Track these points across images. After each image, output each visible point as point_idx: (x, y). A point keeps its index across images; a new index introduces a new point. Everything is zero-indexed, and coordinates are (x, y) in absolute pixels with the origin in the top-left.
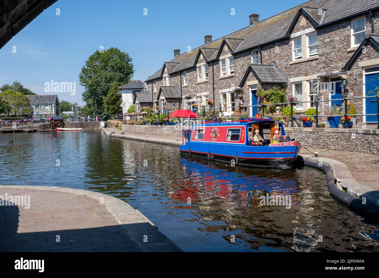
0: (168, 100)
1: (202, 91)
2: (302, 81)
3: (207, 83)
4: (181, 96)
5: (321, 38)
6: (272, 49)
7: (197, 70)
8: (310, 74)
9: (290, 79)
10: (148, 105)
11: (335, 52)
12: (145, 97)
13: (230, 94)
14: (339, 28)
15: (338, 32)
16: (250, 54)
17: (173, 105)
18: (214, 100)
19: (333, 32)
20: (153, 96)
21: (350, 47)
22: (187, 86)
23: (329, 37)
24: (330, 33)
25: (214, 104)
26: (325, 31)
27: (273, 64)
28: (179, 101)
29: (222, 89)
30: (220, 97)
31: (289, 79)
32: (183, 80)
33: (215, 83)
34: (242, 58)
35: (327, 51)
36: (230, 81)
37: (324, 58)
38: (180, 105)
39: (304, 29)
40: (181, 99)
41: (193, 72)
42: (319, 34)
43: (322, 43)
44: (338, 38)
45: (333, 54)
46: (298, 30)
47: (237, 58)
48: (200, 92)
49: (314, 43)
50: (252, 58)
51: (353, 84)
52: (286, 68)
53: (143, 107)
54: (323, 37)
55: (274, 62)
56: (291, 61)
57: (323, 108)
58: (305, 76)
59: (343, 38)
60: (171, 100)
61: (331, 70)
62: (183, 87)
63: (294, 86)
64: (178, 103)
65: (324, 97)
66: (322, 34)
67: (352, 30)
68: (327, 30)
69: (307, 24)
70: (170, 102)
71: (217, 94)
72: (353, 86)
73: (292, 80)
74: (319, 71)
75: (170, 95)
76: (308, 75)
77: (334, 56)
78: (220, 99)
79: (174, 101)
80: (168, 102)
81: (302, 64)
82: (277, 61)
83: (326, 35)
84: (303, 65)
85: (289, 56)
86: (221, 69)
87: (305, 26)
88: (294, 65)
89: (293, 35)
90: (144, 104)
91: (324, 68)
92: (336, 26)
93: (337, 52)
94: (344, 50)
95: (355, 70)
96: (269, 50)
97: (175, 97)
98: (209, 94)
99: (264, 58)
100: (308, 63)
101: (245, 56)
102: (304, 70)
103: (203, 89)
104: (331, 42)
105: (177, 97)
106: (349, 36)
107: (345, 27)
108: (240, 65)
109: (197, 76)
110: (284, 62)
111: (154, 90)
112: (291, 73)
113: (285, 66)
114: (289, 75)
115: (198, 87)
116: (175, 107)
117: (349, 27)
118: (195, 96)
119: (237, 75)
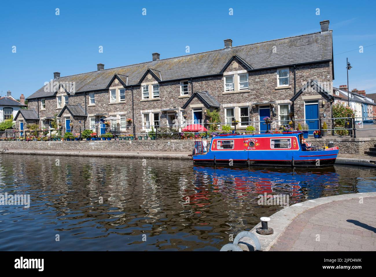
0: (76, 118)
1: (118, 111)
2: (234, 107)
3: (124, 104)
4: (86, 114)
5: (252, 78)
6: (204, 81)
7: (109, 92)
8: (242, 102)
9: (223, 105)
10: (34, 122)
11: (265, 88)
12: (30, 114)
13: (153, 115)
14: (267, 73)
15: (267, 75)
16: (179, 84)
17: (79, 123)
18: (133, 118)
19: (263, 75)
20: (39, 113)
21: (277, 86)
22: (95, 106)
23: (259, 78)
24: (260, 76)
25: (133, 122)
26: (255, 74)
27: (205, 93)
28: (84, 119)
29: (143, 110)
30: (141, 116)
31: (221, 105)
32: (89, 100)
33: (134, 104)
34: (169, 86)
35: (257, 87)
36: (155, 103)
37: (255, 92)
38: (85, 123)
39: (237, 70)
40: (86, 117)
41: (105, 94)
42: (249, 75)
43: (253, 82)
44: (267, 80)
45: (263, 90)
46: (231, 70)
47: (163, 86)
48: (114, 112)
49: (245, 81)
50: (181, 87)
51: (297, 110)
52: (218, 96)
53: (29, 124)
54: (254, 77)
55: (206, 92)
56: (223, 91)
57: (254, 126)
58: (237, 103)
59: (271, 80)
60: (78, 118)
61: (261, 100)
62: (88, 107)
63: (225, 110)
64: (83, 121)
65: (255, 118)
66: (253, 76)
67: (278, 76)
68: (257, 73)
69: (239, 67)
70: (77, 119)
71: (138, 114)
72: (297, 111)
73: (225, 105)
74: (250, 101)
75: (76, 113)
76: (240, 103)
77: (264, 91)
78: (141, 118)
79: (80, 119)
80: (75, 119)
81: (235, 94)
82: (209, 91)
83: (257, 77)
84: (236, 96)
85: (222, 88)
86: (142, 93)
87: (238, 68)
88: (226, 95)
89: (225, 74)
90: (30, 121)
91: (255, 98)
92: (265, 72)
93: (266, 89)
94: (272, 88)
95: (299, 102)
96: (200, 82)
97: (81, 115)
98: (126, 113)
99: (195, 87)
100: (240, 94)
101: (173, 85)
102: (236, 99)
103: (118, 109)
104: (261, 81)
105: (83, 115)
106: (276, 79)
107: (273, 73)
108: (167, 92)
109: (109, 97)
110: (217, 92)
111: (41, 108)
112: (224, 101)
113: (217, 95)
114: (222, 101)
115: (112, 108)
116: (81, 124)
117: (276, 73)
118: (107, 115)
119: (164, 99)
